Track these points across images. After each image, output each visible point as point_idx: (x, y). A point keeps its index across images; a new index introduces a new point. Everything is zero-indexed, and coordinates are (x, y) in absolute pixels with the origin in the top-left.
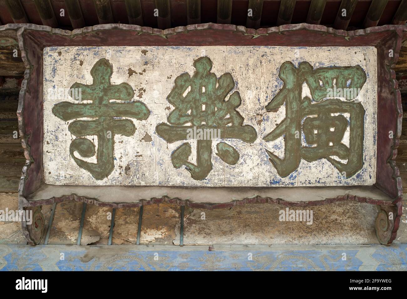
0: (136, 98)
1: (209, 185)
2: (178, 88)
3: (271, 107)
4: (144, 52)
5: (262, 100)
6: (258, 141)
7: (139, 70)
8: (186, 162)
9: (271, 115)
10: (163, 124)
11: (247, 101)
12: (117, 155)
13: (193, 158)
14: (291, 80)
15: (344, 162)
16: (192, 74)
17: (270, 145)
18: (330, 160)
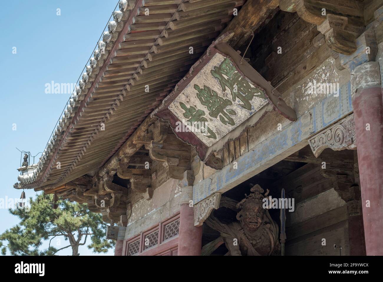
0: (197, 109)
1: (238, 125)
2: (200, 99)
3: (224, 90)
4: (183, 94)
5: (220, 88)
6: (233, 103)
7: (189, 101)
8: (226, 122)
9: (226, 91)
10: (210, 113)
11: (217, 91)
12: (212, 129)
13: (226, 120)
14: (217, 76)
15: (259, 94)
16: (198, 92)
17: (236, 102)
18: (255, 96)
